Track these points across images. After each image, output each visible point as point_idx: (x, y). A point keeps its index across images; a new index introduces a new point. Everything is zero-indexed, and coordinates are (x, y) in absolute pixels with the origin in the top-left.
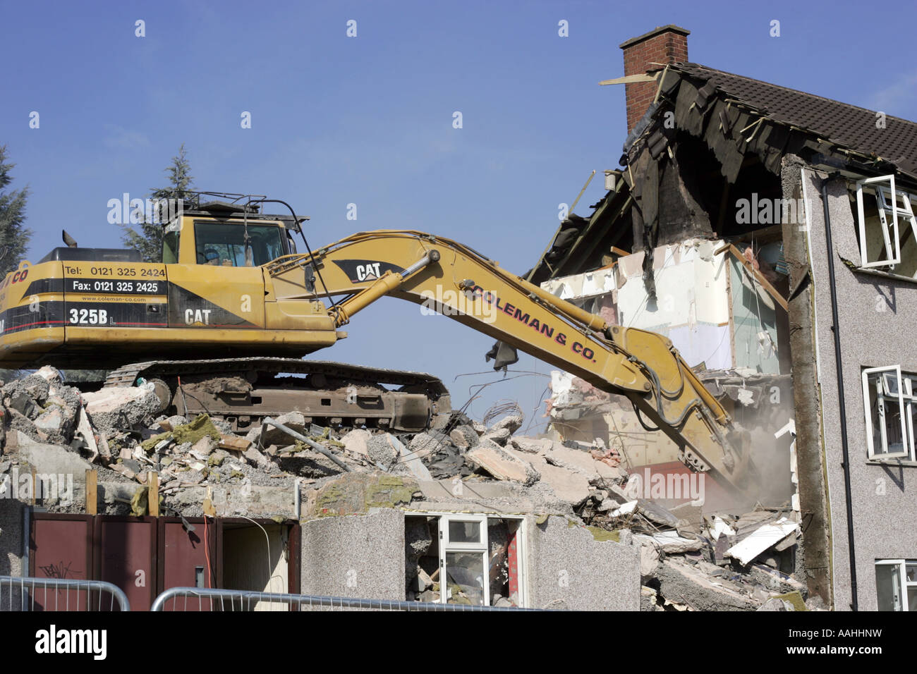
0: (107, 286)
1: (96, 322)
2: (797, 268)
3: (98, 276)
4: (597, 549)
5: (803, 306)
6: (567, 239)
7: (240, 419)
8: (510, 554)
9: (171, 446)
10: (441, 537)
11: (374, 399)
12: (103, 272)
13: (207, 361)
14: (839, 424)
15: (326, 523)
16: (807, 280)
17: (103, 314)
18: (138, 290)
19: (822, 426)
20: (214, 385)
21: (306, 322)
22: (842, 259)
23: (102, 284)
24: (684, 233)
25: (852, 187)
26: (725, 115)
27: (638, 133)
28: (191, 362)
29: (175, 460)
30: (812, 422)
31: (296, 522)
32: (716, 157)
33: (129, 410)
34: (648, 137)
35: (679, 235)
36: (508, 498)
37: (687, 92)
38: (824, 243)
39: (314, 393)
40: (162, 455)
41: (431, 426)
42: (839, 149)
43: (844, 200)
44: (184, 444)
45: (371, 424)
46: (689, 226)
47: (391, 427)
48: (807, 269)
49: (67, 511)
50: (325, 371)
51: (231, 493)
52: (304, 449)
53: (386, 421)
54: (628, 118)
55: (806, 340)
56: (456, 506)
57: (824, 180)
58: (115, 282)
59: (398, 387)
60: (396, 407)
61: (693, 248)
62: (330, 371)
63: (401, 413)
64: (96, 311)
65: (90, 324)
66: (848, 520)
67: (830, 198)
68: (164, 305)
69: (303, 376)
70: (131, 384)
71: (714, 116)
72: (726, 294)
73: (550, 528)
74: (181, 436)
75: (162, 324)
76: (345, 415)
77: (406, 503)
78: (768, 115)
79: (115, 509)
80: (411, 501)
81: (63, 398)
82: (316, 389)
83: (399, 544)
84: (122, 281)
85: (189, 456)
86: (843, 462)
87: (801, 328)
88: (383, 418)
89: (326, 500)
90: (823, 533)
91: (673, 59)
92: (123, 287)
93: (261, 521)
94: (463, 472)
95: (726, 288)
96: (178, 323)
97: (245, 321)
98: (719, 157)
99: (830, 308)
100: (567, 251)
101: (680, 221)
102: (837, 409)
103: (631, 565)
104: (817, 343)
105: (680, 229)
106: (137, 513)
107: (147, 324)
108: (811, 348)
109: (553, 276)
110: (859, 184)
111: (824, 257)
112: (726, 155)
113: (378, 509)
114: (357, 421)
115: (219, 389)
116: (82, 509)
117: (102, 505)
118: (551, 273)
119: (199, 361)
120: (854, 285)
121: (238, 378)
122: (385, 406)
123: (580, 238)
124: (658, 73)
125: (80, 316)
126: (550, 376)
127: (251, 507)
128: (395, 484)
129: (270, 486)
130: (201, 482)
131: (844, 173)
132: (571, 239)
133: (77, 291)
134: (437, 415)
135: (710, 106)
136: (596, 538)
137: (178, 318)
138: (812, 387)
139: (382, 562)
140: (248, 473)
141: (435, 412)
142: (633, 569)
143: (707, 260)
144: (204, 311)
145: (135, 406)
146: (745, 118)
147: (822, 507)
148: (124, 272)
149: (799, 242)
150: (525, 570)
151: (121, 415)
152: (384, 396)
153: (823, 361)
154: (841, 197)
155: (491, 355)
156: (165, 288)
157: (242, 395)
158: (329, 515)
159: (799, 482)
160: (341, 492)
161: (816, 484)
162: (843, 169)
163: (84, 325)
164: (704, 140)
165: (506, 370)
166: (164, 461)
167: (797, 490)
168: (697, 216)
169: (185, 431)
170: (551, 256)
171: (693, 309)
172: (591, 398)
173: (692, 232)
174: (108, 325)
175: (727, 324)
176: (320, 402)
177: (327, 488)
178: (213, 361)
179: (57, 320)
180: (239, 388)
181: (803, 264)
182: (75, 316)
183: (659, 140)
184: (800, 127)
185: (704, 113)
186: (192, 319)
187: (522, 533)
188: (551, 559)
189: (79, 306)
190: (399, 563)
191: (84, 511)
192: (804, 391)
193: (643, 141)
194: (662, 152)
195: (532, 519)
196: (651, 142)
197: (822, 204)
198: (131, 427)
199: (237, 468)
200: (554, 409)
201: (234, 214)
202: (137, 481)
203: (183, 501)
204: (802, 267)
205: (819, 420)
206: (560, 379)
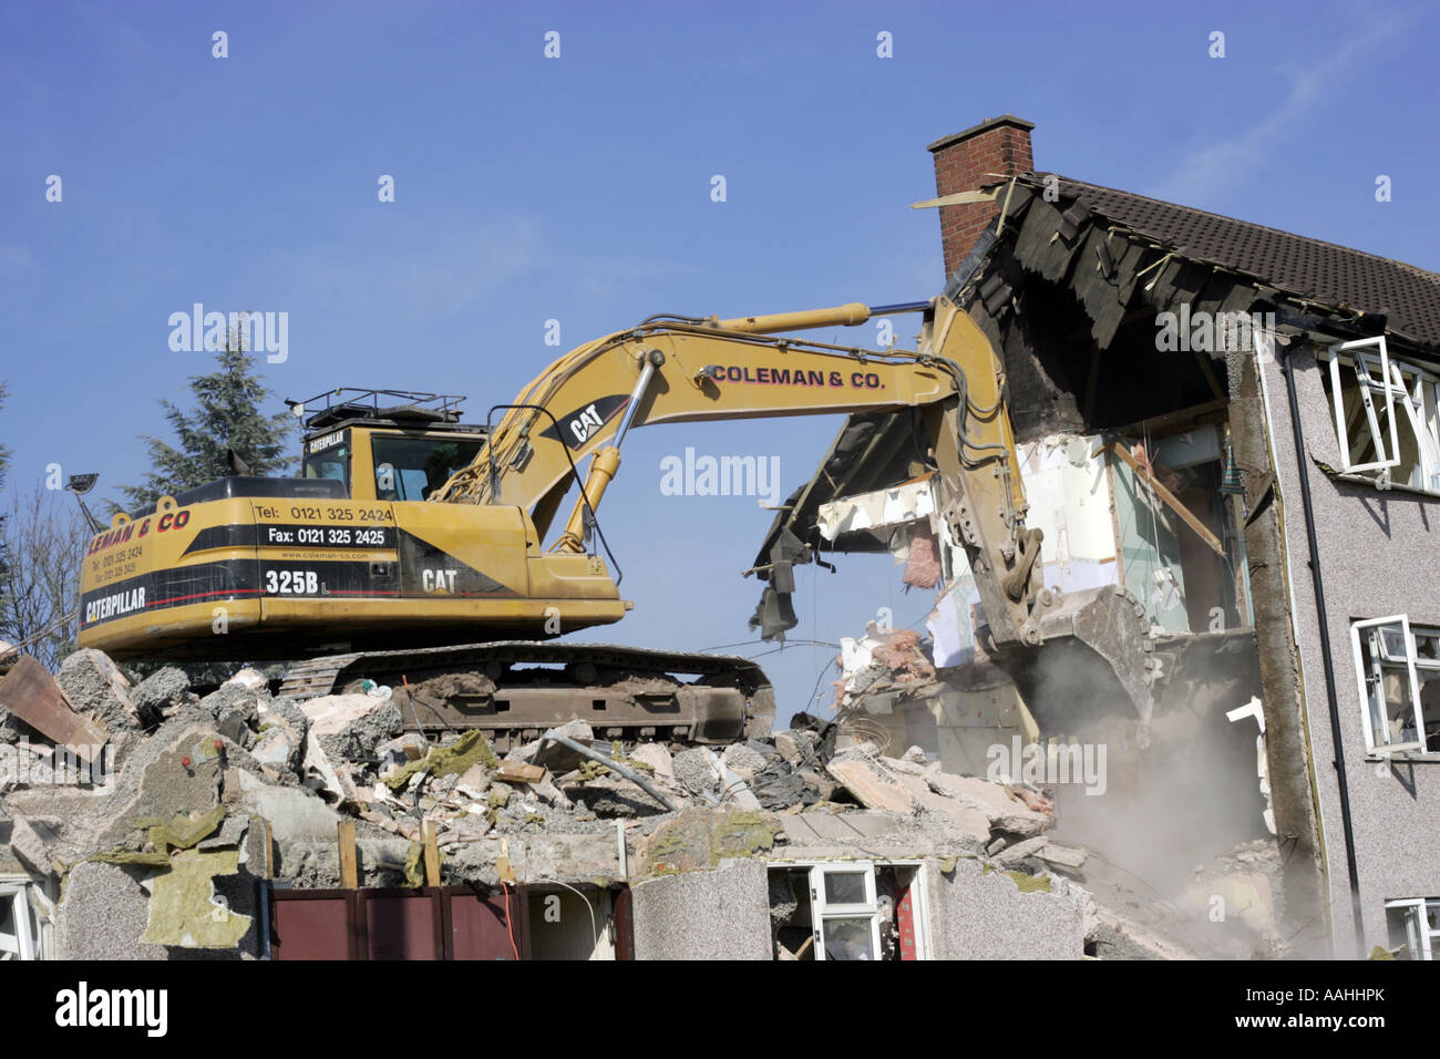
0: (315, 536)
1: (301, 590)
2: (1255, 477)
3: (302, 521)
4: (1023, 905)
5: (1266, 532)
6: (859, 438)
7: (526, 733)
8: (900, 919)
9: (428, 780)
10: (815, 898)
11: (666, 698)
12: (308, 514)
13: (433, 650)
14: (1327, 704)
15: (664, 886)
16: (1270, 496)
17: (312, 576)
18: (358, 542)
19: (1305, 709)
20: (443, 686)
21: (583, 586)
22: (1316, 462)
23: (309, 532)
24: (1043, 426)
25: (1322, 356)
26: (1107, 250)
27: (963, 277)
28: (411, 652)
29: (440, 801)
30: (1288, 703)
31: (625, 885)
32: (1087, 310)
33: (361, 730)
34: (979, 285)
35: (1036, 430)
36: (897, 835)
37: (1043, 216)
38: (1292, 439)
39: (580, 692)
40: (419, 794)
41: (745, 734)
42: (1290, 299)
43: (1314, 374)
44: (447, 777)
45: (663, 734)
46: (1050, 416)
47: (690, 738)
48: (1270, 479)
49: (313, 886)
50: (595, 658)
51: (532, 846)
52: (597, 775)
53: (684, 731)
54: (946, 256)
55: (1273, 584)
56: (831, 851)
57: (1286, 347)
58: (326, 529)
59: (694, 678)
60: (698, 708)
61: (1058, 450)
62: (602, 658)
63: (704, 717)
64: (301, 574)
65: (294, 594)
66: (1347, 844)
67: (1296, 373)
68: (395, 565)
69: (561, 666)
70: (328, 689)
71: (1087, 251)
72: (1109, 515)
73: (960, 876)
74: (439, 764)
75: (392, 593)
76: (626, 723)
77: (767, 850)
78: (1175, 249)
79: (377, 879)
80: (773, 846)
81: (284, 716)
82: (583, 685)
83: (762, 911)
84: (336, 528)
85: (456, 793)
86: (1334, 759)
87: (1265, 566)
88: (679, 726)
89: (661, 851)
90: (1314, 866)
91: (1013, 166)
92: (337, 537)
93: (579, 886)
94: (806, 799)
95: (1109, 506)
96: (412, 590)
97: (503, 586)
98: (1091, 312)
99: (1305, 535)
100: (857, 457)
101: (1035, 407)
102: (1323, 683)
103: (1069, 926)
104: (1291, 586)
105: (1037, 420)
106: (414, 883)
107: (371, 593)
108: (1282, 595)
109: (835, 494)
110: (1332, 350)
111: (1293, 459)
112: (1101, 308)
113: (732, 860)
114: (643, 732)
115: (451, 691)
116: (334, 880)
117: (361, 873)
118: (832, 490)
119: (423, 651)
120: (1334, 499)
121: (476, 673)
122: (681, 708)
123: (877, 438)
124: (998, 188)
125: (280, 582)
126: (840, 647)
127: (561, 865)
128: (751, 822)
129: (582, 833)
130: (487, 833)
131: (1314, 336)
132: (863, 439)
133: (274, 543)
134: (752, 718)
135: (1082, 237)
136: (1021, 888)
137: (414, 582)
138: (1286, 651)
139: (741, 938)
140: (547, 816)
141: (749, 714)
142: (1073, 930)
143: (1079, 466)
144: (448, 572)
145: (369, 723)
146: (1136, 254)
147: (1310, 828)
148: (337, 514)
149: (1257, 440)
150: (927, 940)
151: (351, 737)
152: (680, 693)
153: (1301, 613)
154: (1309, 371)
155: (755, 622)
156: (394, 538)
157: (483, 699)
158: (667, 872)
159: (1272, 791)
160: (679, 837)
161: (1299, 794)
162: (1312, 329)
163: (287, 595)
164: (1070, 287)
165: (782, 640)
166: (423, 803)
167: (1269, 804)
168: (1061, 402)
169: (447, 756)
170: (833, 465)
171: (1064, 539)
172: (906, 676)
173: (1055, 424)
174: (319, 594)
175: (1112, 559)
176: (591, 705)
177: (660, 832)
178: (441, 649)
179: (251, 588)
180: (480, 689)
181: (1264, 471)
182: (274, 581)
183: (998, 288)
184: (1227, 268)
185: (1074, 248)
186: (432, 585)
187: (919, 885)
188: (963, 922)
189: (279, 566)
190: (763, 939)
191: (337, 885)
192: (1274, 657)
193: (972, 292)
194: (1004, 305)
195: (935, 865)
196: (985, 291)
197: (1285, 382)
198: (365, 755)
199: (531, 809)
200: (848, 696)
201: (435, 425)
202: (401, 835)
203: (468, 863)
204: (1262, 476)
205: (1298, 700)
206: (855, 650)
